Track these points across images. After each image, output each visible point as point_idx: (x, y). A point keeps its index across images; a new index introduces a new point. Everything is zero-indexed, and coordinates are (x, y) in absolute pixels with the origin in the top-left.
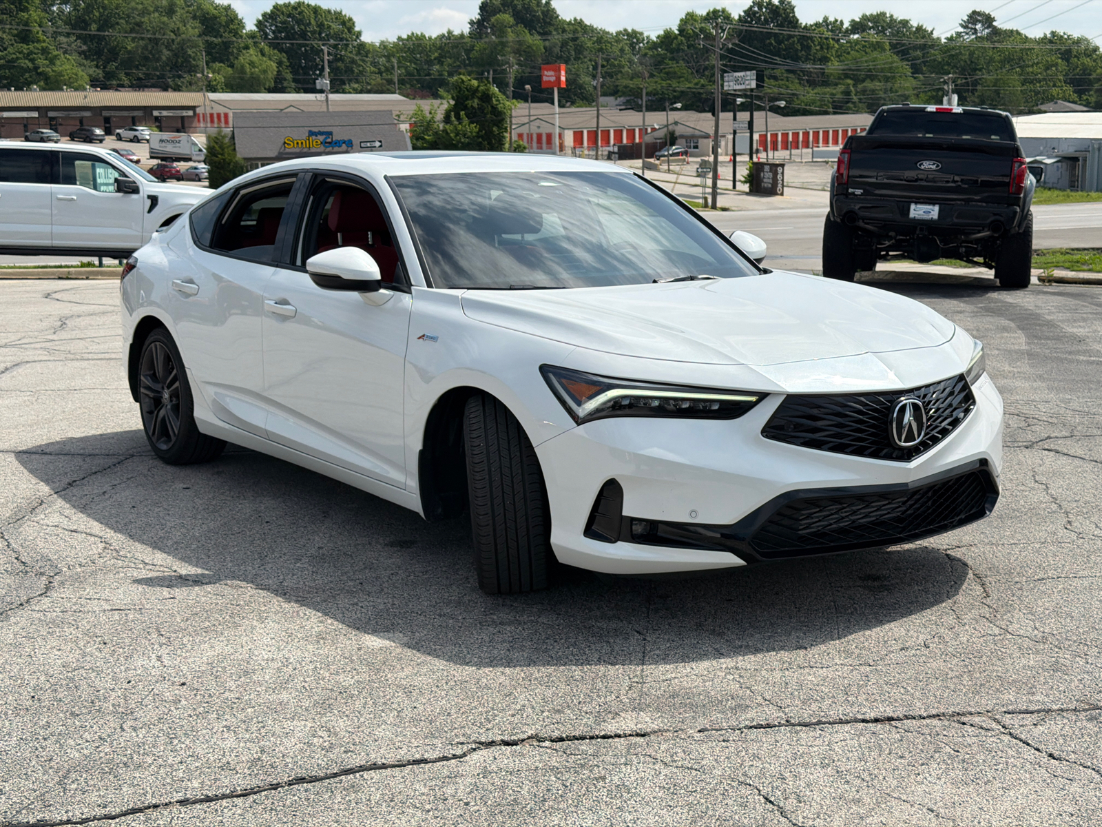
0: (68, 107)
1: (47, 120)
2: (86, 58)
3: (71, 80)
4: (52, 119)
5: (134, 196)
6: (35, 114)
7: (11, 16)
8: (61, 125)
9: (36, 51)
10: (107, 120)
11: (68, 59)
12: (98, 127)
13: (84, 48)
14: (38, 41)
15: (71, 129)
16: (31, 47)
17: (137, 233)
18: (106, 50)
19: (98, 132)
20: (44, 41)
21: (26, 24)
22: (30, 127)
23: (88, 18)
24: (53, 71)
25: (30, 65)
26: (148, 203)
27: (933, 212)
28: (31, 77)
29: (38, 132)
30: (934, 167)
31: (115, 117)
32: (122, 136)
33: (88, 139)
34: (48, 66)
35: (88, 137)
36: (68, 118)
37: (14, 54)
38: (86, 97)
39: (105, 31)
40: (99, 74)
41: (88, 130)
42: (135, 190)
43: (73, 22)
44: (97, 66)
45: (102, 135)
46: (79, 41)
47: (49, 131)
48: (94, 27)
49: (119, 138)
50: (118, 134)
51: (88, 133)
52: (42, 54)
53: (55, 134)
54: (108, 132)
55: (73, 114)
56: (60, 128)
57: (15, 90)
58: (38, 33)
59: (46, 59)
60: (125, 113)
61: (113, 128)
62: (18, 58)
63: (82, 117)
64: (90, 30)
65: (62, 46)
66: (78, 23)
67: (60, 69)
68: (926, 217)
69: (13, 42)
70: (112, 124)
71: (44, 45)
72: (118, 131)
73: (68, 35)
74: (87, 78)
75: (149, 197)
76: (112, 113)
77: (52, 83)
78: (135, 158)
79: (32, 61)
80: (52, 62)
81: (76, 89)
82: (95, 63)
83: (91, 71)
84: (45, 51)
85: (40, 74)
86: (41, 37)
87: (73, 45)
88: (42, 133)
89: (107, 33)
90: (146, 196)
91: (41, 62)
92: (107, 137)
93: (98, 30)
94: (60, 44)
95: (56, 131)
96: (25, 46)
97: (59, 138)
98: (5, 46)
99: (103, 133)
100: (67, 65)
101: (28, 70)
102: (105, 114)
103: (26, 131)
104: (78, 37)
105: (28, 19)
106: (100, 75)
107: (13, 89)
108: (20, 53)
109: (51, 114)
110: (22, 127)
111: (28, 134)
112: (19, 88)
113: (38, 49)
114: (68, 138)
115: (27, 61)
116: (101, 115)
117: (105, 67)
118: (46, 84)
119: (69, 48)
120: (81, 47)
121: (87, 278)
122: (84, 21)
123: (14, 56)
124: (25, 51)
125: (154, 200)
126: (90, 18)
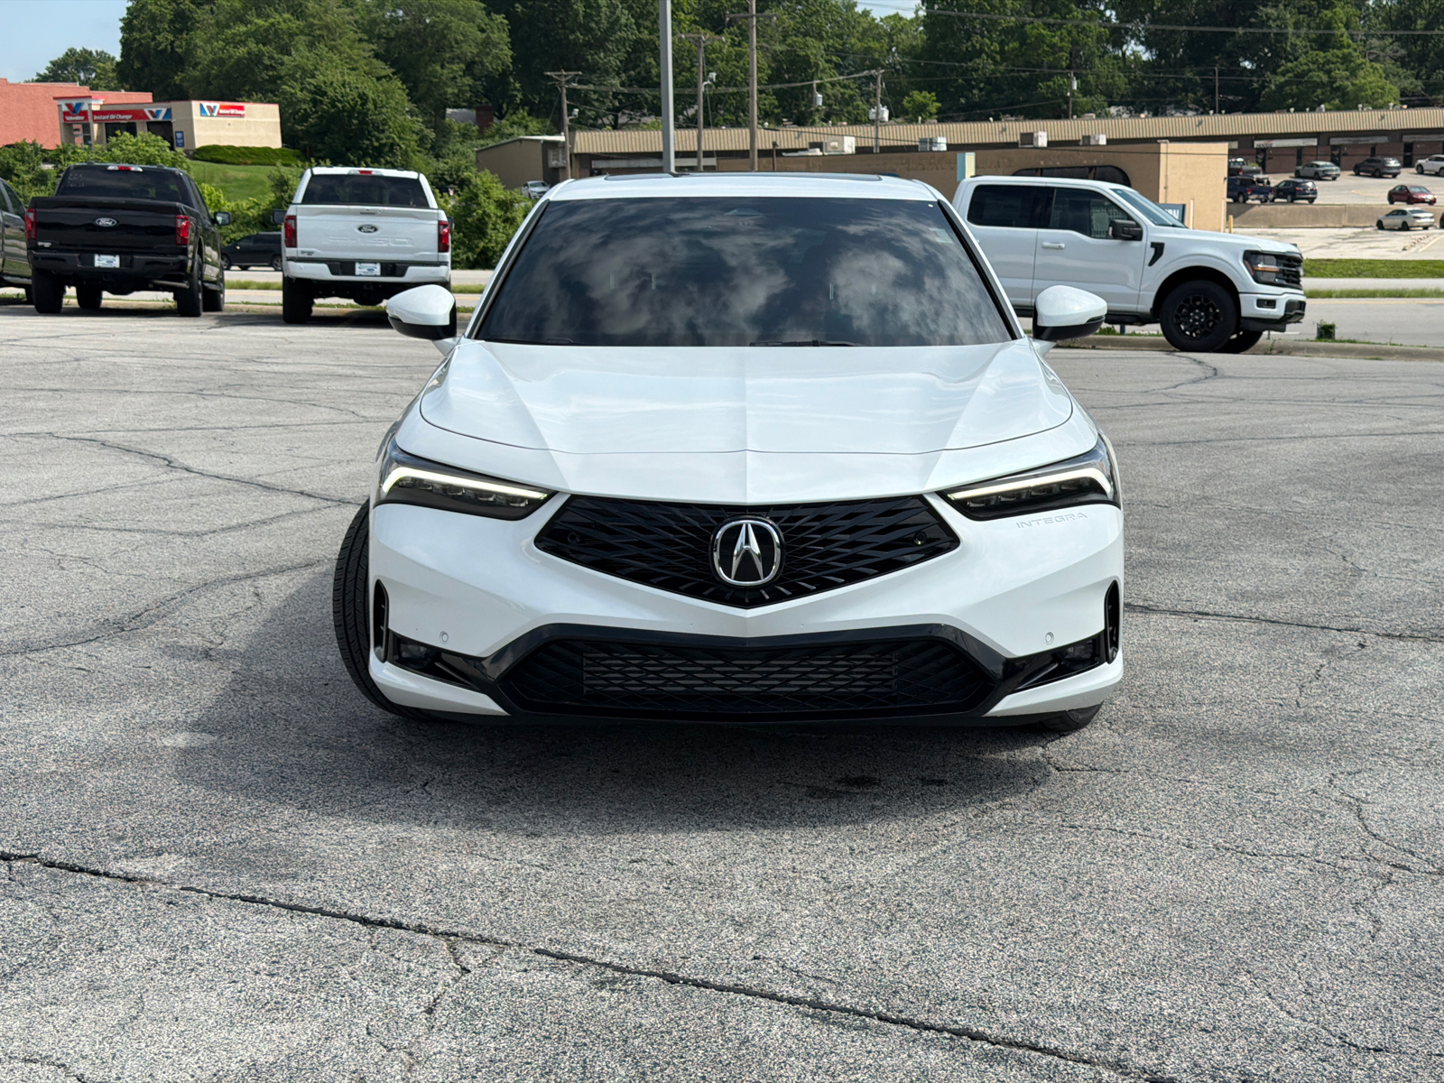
0: (1358, 131)
1: (1329, 148)
2: (1404, 65)
3: (1376, 96)
4: (1335, 147)
5: (1135, 244)
6: (1314, 142)
7: (1310, 16)
8: (1345, 155)
9: (1335, 60)
10: (1409, 147)
11: (1376, 69)
12: (1393, 156)
13: (1403, 52)
14: (1342, 46)
15: (1359, 160)
16: (1329, 55)
17: (1133, 292)
18: (1432, 54)
19: (1393, 163)
20: (1349, 46)
21: (1329, 26)
22: (1305, 159)
23: (1412, 13)
24: (1352, 84)
25: (1325, 78)
26: (1152, 252)
28: (1323, 93)
29: (1312, 165)
31: (1419, 142)
32: (1425, 168)
33: (1377, 174)
34: (1347, 79)
35: (1377, 170)
36: (1356, 146)
37: (1306, 64)
38: (1383, 117)
39: (1434, 30)
40: (1417, 86)
41: (1379, 161)
42: (1137, 236)
43: (1393, 18)
44: (1417, 77)
45: (1398, 168)
46: (1396, 44)
47: (1328, 163)
48: (1420, 23)
49: (1421, 171)
50: (1420, 165)
51: (1379, 165)
52: (1342, 64)
53: (1334, 168)
54: (1407, 163)
55: (1363, 140)
56: (1344, 159)
57: (1295, 111)
58: (1342, 36)
59: (1346, 70)
60: (1433, 138)
61: (1415, 157)
62: (1310, 71)
63: (1376, 144)
64: (1415, 29)
65: (1374, 51)
66: (1399, 21)
67: (1363, 81)
69: (1309, 48)
70: (1415, 152)
71: (1346, 51)
72: (1420, 161)
73: (1382, 37)
74: (1396, 91)
75: (1153, 245)
76: (1417, 138)
77: (1348, 102)
78: (1430, 197)
79: (1328, 72)
80: (1353, 73)
81: (1375, 108)
82: (1415, 72)
83: (1406, 83)
84: (1346, 59)
85: (1338, 89)
86: (1346, 40)
87: (1387, 50)
88: (1318, 166)
89: (1436, 32)
90: (1149, 244)
91: (1340, 73)
92: (1403, 170)
93: (1427, 28)
94: (1371, 48)
95: (1337, 164)
96: (1322, 54)
97: (1338, 172)
98: (1296, 54)
99: (1398, 165)
100: (1370, 77)
101: (1321, 85)
102: (1407, 139)
103: (1299, 164)
104: (1398, 39)
105: (1331, 18)
106: (1419, 88)
107: (1292, 110)
108: (1313, 63)
109: (1334, 141)
110: (1294, 159)
111: (1300, 167)
112: (1300, 109)
113: (1338, 57)
114: (1352, 172)
115: (1321, 74)
116: (1401, 141)
117: (1428, 78)
118: (1342, 102)
119: (1382, 54)
120: (1397, 51)
121: (1094, 348)
122: (1408, 17)
123: (1306, 68)
124: (1321, 61)
125: (1158, 248)
126: (1415, 13)
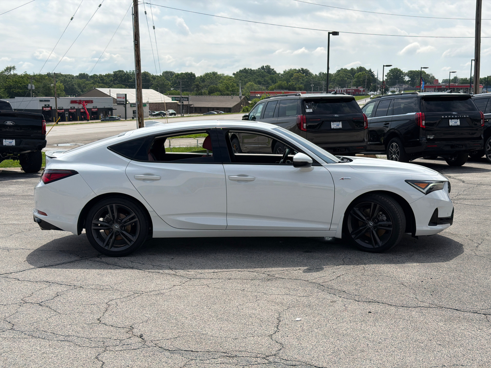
27: (13, 142)
30: (12, 124)
68: (10, 145)
